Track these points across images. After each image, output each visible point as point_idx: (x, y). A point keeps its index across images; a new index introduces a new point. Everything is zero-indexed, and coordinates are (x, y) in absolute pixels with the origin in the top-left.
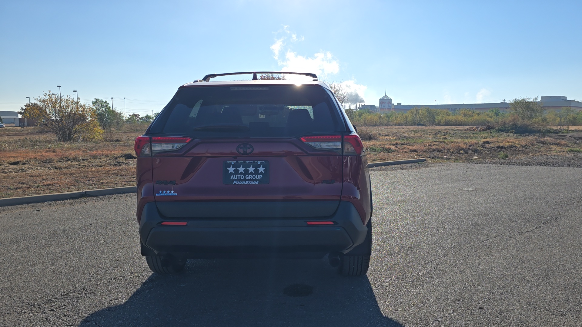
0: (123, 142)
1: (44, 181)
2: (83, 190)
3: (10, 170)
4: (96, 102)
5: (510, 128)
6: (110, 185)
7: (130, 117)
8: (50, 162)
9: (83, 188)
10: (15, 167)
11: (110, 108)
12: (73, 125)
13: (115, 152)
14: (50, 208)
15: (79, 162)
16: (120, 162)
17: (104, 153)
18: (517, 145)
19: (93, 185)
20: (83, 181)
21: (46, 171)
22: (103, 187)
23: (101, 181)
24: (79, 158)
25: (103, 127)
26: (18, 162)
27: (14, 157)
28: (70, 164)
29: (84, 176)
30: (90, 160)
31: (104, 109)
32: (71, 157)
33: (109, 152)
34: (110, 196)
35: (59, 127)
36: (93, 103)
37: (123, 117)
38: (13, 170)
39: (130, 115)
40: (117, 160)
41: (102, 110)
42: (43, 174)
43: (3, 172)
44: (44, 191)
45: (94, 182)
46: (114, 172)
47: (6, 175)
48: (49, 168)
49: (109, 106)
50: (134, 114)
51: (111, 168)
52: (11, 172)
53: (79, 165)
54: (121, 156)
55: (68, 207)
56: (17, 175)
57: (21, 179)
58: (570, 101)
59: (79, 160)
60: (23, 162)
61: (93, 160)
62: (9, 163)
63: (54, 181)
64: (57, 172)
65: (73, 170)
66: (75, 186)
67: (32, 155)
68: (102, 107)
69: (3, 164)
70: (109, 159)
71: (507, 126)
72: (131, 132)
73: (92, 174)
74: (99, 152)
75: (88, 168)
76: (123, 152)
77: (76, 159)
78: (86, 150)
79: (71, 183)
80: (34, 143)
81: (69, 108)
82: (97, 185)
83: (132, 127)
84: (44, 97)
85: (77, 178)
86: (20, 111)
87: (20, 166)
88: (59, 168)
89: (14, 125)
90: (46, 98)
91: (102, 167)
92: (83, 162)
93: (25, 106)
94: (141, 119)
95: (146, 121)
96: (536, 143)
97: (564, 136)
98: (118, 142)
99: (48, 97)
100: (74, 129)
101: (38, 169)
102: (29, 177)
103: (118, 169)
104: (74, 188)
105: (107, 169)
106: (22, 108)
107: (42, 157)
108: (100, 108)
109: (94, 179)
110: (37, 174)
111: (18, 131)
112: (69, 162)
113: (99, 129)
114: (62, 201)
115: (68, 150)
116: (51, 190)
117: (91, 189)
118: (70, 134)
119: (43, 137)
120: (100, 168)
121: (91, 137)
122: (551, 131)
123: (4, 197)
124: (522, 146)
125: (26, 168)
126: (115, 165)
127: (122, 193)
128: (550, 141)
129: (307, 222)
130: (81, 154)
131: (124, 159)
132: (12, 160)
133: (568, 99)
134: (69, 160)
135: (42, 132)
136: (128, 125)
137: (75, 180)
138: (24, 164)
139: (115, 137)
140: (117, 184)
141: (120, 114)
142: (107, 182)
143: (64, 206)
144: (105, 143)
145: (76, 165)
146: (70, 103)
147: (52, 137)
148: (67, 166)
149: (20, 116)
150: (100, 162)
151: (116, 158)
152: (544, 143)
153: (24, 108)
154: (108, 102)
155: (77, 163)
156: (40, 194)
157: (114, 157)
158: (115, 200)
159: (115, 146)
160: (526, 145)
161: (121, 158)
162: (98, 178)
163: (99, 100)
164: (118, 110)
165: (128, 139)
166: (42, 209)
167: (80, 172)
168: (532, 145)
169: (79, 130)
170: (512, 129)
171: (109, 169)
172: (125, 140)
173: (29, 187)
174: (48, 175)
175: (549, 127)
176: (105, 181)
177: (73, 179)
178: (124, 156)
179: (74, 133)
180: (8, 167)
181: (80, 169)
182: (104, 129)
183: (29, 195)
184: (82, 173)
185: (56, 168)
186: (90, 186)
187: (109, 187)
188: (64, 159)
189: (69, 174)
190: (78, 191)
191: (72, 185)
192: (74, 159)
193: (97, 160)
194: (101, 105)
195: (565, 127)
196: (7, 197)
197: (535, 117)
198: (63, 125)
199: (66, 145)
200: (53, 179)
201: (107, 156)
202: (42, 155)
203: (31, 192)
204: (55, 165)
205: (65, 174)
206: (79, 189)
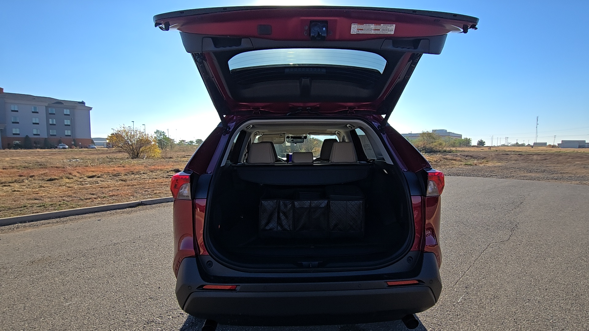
0: (174, 159)
1: (110, 192)
2: (140, 200)
3: (86, 183)
4: (157, 132)
5: (421, 149)
6: (161, 195)
7: (180, 142)
8: (119, 175)
9: (140, 198)
10: (91, 180)
11: (166, 136)
12: (140, 148)
13: (168, 167)
14: (110, 218)
15: (140, 175)
16: (170, 175)
17: (160, 168)
18: (431, 161)
19: (148, 195)
20: (141, 192)
21: (115, 183)
22: (156, 197)
23: (155, 192)
24: (141, 172)
25: (162, 148)
26: (94, 175)
27: (93, 171)
28: (134, 177)
29: (143, 187)
30: (149, 173)
31: (162, 137)
32: (135, 171)
33: (163, 167)
34: (160, 205)
35: (130, 148)
36: (155, 133)
37: (175, 141)
38: (89, 182)
39: (180, 141)
40: (168, 174)
41: (161, 137)
42: (111, 185)
43: (80, 184)
44: (108, 201)
45: (149, 193)
46: (166, 183)
47: (83, 186)
48: (117, 180)
49: (165, 135)
50: (182, 140)
51: (163, 180)
52: (87, 184)
53: (140, 178)
54: (171, 171)
55: (125, 215)
56: (91, 187)
57: (93, 190)
58: (449, 133)
59: (140, 174)
60: (98, 176)
61: (151, 173)
62: (88, 176)
63: (119, 192)
64: (122, 184)
65: (135, 182)
66: (133, 196)
67: (107, 170)
68: (161, 135)
69: (83, 178)
70: (163, 173)
71: (419, 148)
72: (180, 152)
73: (149, 185)
74: (156, 167)
75: (146, 180)
76: (173, 167)
77: (138, 173)
78: (147, 165)
79: (131, 193)
80: (111, 160)
81: (138, 135)
82: (151, 195)
83: (181, 148)
84: (120, 128)
85: (136, 190)
86: (107, 137)
87: (95, 179)
88: (124, 181)
89: (103, 147)
90: (121, 129)
91: (157, 179)
92: (143, 175)
93: (111, 134)
94: (187, 143)
95: (190, 144)
96: (442, 160)
97: (456, 155)
98: (171, 159)
99: (123, 129)
100: (141, 150)
101: (108, 182)
102: (100, 188)
103: (169, 181)
104: (133, 198)
105: (160, 181)
106: (108, 136)
107: (113, 171)
108: (160, 136)
109: (149, 190)
110: (107, 186)
111: (104, 151)
112: (133, 176)
113: (158, 150)
114: (121, 210)
115: (135, 166)
116: (114, 201)
117: (147, 199)
118: (138, 154)
119: (120, 155)
120: (155, 180)
121: (152, 155)
122: (447, 151)
123: (73, 208)
124: (435, 161)
125: (99, 181)
126: (167, 177)
127: (170, 202)
128: (450, 158)
129: (388, 283)
130: (143, 168)
131: (174, 172)
132: (91, 174)
133: (448, 131)
134: (133, 174)
135: (120, 152)
136: (178, 147)
137: (135, 191)
138: (99, 177)
139: (169, 156)
140: (167, 194)
141: (173, 140)
142: (159, 193)
143: (123, 215)
144: (162, 160)
145: (138, 177)
146: (138, 133)
147: (126, 155)
148: (131, 178)
149: (108, 141)
150: (156, 175)
151: (168, 172)
152: (446, 159)
153: (110, 135)
154: (165, 132)
155: (139, 176)
156: (105, 204)
157: (167, 171)
158: (165, 208)
159: (168, 162)
160: (437, 161)
161: (172, 172)
162: (153, 189)
163: (159, 131)
164: (171, 138)
165: (178, 157)
166: (104, 219)
167: (139, 184)
168: (441, 161)
169: (144, 150)
170: (423, 150)
171: (162, 181)
172: (176, 158)
173: (97, 198)
174: (115, 186)
175: (444, 149)
176: (158, 192)
177: (133, 190)
178: (173, 171)
179: (141, 153)
180: (86, 179)
181: (140, 181)
182: (162, 149)
183: (95, 205)
184: (141, 184)
185: (122, 181)
186: (146, 196)
187: (161, 197)
188: (130, 172)
189: (132, 186)
190: (135, 200)
191: (132, 196)
192: (137, 173)
193: (154, 174)
194: (161, 134)
195: (454, 149)
196: (76, 208)
197: (435, 142)
198: (133, 148)
199: (135, 161)
200: (118, 190)
201: (161, 170)
202: (114, 170)
203: (97, 202)
204: (121, 178)
205: (128, 186)
206: (137, 199)
